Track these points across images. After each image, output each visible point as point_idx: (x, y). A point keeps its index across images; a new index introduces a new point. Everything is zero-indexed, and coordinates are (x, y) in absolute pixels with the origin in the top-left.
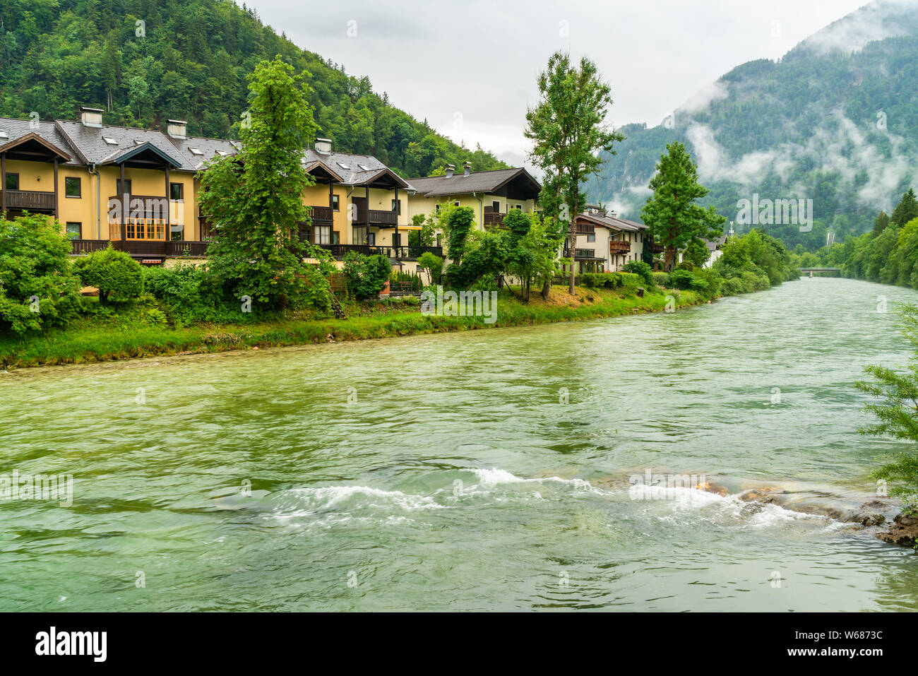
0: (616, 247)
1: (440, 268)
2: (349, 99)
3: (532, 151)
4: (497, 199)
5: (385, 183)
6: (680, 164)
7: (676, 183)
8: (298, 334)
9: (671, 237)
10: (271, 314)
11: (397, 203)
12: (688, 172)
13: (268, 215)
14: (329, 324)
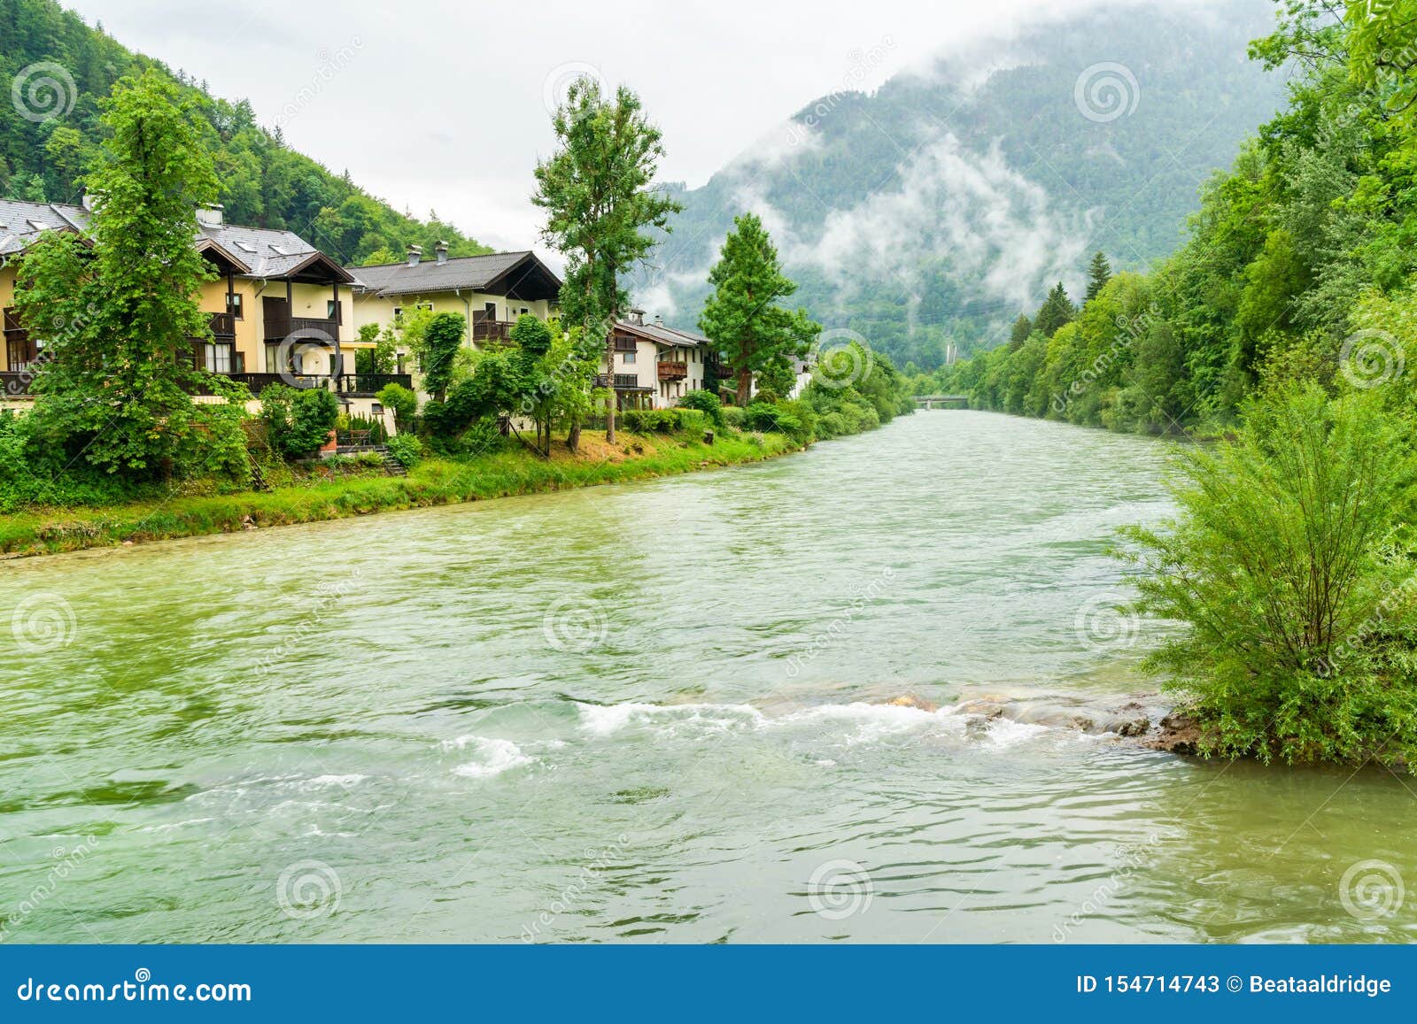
0: (666, 371)
1: (412, 407)
2: (218, 136)
3: (546, 226)
4: (491, 299)
5: (319, 274)
6: (756, 247)
7: (750, 275)
8: (197, 518)
9: (746, 353)
10: (147, 488)
11: (335, 306)
12: (766, 258)
13: (141, 327)
14: (244, 500)
